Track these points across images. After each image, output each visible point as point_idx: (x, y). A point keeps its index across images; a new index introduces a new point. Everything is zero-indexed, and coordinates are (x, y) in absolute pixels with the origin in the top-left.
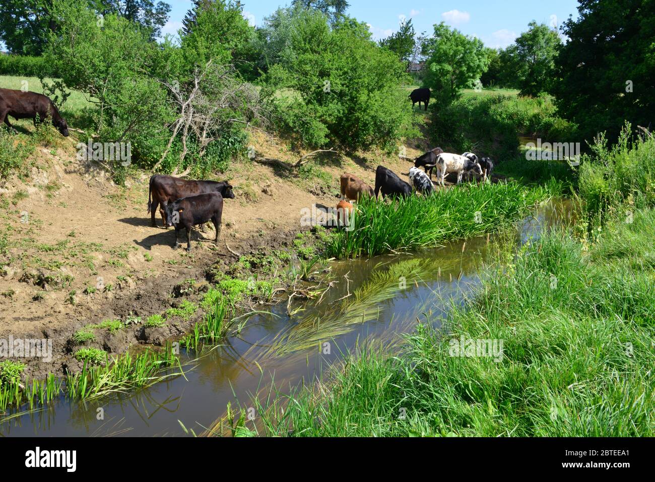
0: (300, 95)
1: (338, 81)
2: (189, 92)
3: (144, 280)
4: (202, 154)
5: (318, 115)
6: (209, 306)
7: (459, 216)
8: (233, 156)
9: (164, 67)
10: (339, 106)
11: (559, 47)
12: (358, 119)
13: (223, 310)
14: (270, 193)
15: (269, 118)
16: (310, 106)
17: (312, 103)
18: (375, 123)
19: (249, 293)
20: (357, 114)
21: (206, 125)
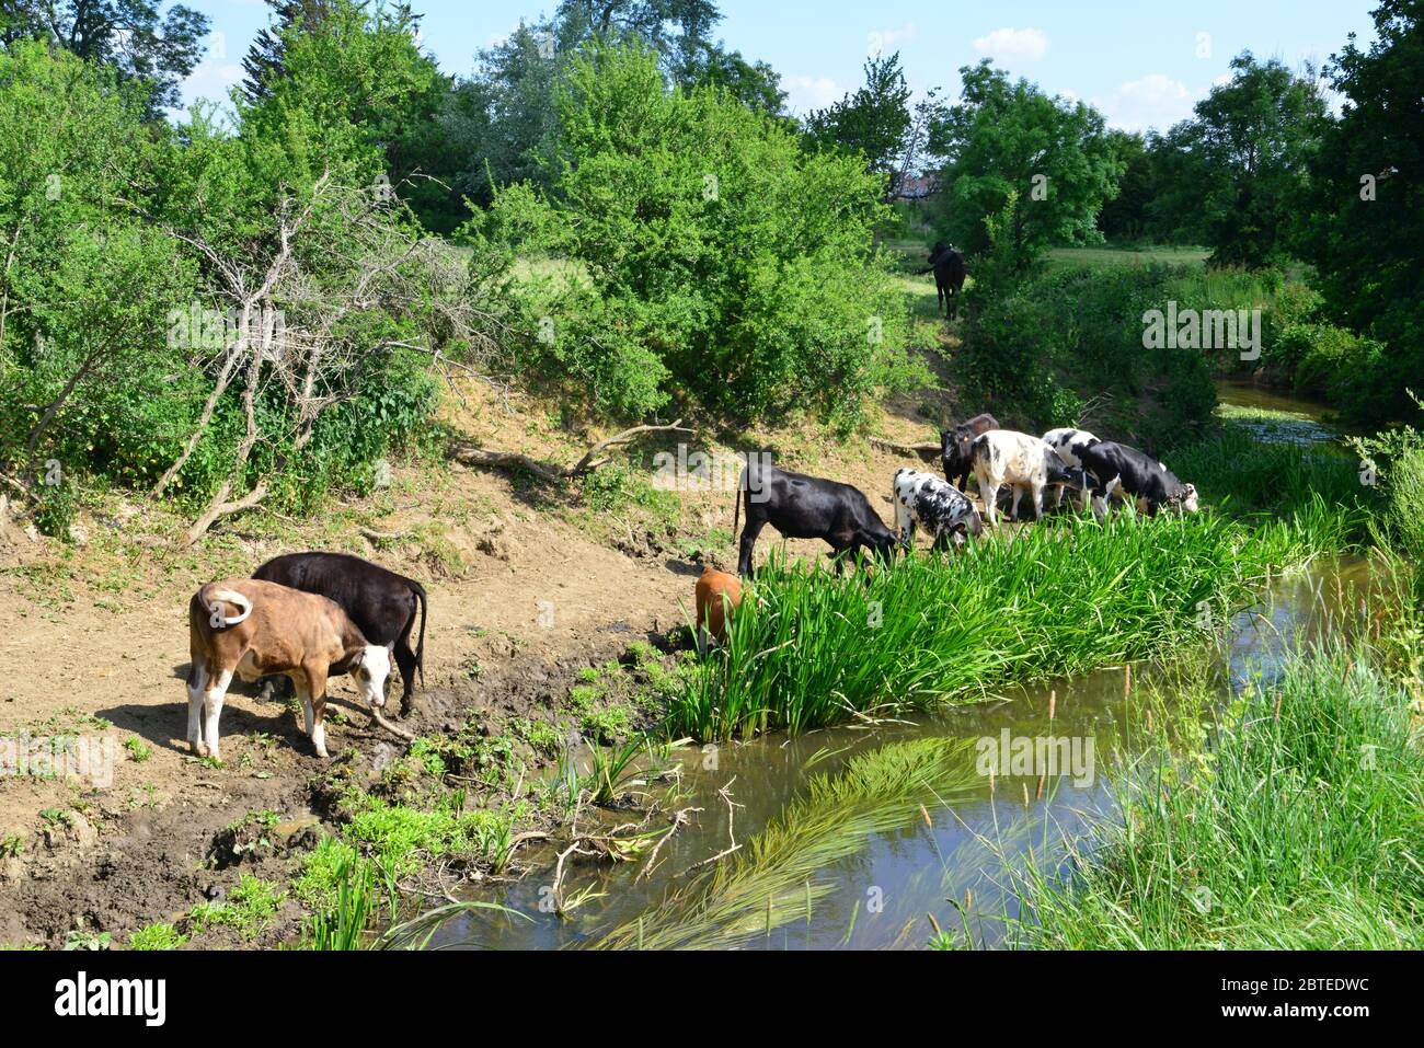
0: (584, 269)
1: (692, 230)
2: (264, 263)
3: (124, 820)
4: (301, 441)
5: (638, 326)
6: (319, 891)
7: (1048, 610)
8: (393, 446)
9: (190, 193)
10: (698, 301)
11: (1322, 125)
12: (750, 339)
13: (361, 902)
14: (500, 552)
15: (497, 336)
16: (614, 302)
17: (618, 294)
18: (801, 348)
19: (439, 848)
20: (748, 323)
21: (315, 360)
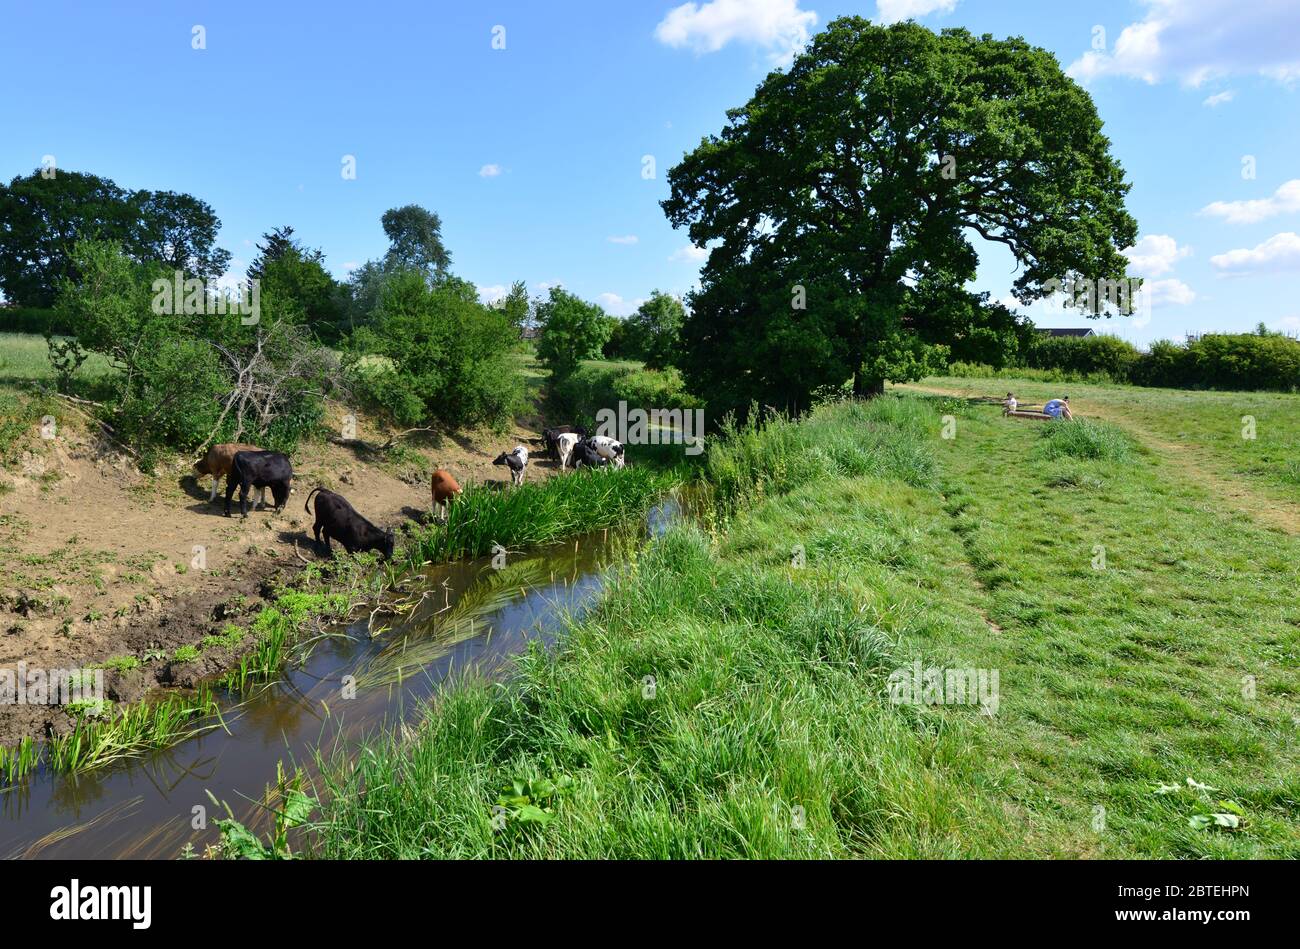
0: (391, 362)
1: (437, 348)
2: (250, 357)
3: (174, 600)
4: (262, 433)
5: (413, 386)
6: (262, 631)
7: (580, 506)
8: (304, 435)
9: (218, 326)
10: (439, 377)
11: (683, 319)
12: (460, 393)
13: (282, 635)
14: (350, 482)
15: (352, 389)
16: (404, 376)
17: (405, 373)
18: (482, 397)
19: (318, 611)
20: (459, 386)
21: (270, 398)
